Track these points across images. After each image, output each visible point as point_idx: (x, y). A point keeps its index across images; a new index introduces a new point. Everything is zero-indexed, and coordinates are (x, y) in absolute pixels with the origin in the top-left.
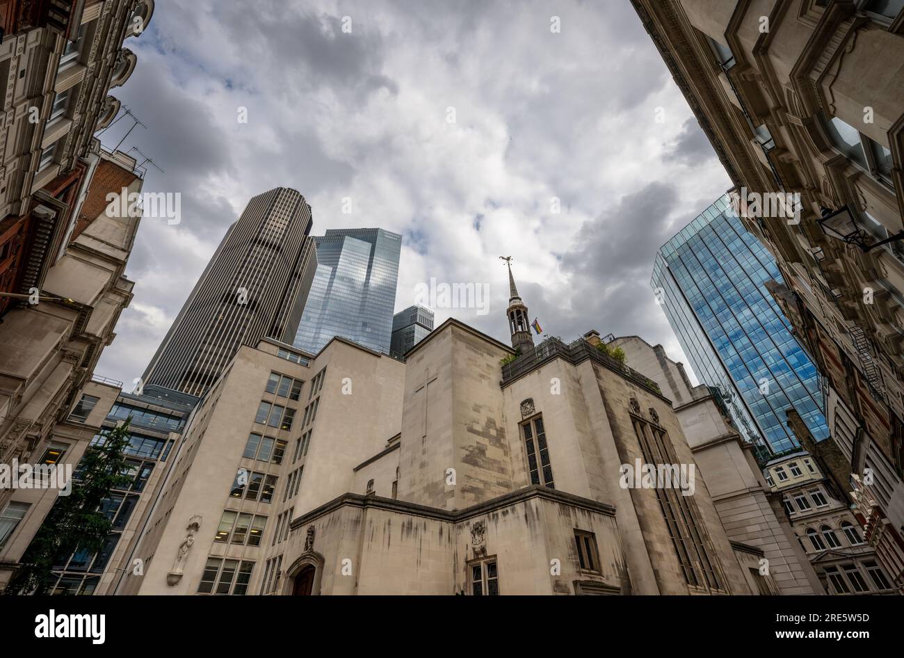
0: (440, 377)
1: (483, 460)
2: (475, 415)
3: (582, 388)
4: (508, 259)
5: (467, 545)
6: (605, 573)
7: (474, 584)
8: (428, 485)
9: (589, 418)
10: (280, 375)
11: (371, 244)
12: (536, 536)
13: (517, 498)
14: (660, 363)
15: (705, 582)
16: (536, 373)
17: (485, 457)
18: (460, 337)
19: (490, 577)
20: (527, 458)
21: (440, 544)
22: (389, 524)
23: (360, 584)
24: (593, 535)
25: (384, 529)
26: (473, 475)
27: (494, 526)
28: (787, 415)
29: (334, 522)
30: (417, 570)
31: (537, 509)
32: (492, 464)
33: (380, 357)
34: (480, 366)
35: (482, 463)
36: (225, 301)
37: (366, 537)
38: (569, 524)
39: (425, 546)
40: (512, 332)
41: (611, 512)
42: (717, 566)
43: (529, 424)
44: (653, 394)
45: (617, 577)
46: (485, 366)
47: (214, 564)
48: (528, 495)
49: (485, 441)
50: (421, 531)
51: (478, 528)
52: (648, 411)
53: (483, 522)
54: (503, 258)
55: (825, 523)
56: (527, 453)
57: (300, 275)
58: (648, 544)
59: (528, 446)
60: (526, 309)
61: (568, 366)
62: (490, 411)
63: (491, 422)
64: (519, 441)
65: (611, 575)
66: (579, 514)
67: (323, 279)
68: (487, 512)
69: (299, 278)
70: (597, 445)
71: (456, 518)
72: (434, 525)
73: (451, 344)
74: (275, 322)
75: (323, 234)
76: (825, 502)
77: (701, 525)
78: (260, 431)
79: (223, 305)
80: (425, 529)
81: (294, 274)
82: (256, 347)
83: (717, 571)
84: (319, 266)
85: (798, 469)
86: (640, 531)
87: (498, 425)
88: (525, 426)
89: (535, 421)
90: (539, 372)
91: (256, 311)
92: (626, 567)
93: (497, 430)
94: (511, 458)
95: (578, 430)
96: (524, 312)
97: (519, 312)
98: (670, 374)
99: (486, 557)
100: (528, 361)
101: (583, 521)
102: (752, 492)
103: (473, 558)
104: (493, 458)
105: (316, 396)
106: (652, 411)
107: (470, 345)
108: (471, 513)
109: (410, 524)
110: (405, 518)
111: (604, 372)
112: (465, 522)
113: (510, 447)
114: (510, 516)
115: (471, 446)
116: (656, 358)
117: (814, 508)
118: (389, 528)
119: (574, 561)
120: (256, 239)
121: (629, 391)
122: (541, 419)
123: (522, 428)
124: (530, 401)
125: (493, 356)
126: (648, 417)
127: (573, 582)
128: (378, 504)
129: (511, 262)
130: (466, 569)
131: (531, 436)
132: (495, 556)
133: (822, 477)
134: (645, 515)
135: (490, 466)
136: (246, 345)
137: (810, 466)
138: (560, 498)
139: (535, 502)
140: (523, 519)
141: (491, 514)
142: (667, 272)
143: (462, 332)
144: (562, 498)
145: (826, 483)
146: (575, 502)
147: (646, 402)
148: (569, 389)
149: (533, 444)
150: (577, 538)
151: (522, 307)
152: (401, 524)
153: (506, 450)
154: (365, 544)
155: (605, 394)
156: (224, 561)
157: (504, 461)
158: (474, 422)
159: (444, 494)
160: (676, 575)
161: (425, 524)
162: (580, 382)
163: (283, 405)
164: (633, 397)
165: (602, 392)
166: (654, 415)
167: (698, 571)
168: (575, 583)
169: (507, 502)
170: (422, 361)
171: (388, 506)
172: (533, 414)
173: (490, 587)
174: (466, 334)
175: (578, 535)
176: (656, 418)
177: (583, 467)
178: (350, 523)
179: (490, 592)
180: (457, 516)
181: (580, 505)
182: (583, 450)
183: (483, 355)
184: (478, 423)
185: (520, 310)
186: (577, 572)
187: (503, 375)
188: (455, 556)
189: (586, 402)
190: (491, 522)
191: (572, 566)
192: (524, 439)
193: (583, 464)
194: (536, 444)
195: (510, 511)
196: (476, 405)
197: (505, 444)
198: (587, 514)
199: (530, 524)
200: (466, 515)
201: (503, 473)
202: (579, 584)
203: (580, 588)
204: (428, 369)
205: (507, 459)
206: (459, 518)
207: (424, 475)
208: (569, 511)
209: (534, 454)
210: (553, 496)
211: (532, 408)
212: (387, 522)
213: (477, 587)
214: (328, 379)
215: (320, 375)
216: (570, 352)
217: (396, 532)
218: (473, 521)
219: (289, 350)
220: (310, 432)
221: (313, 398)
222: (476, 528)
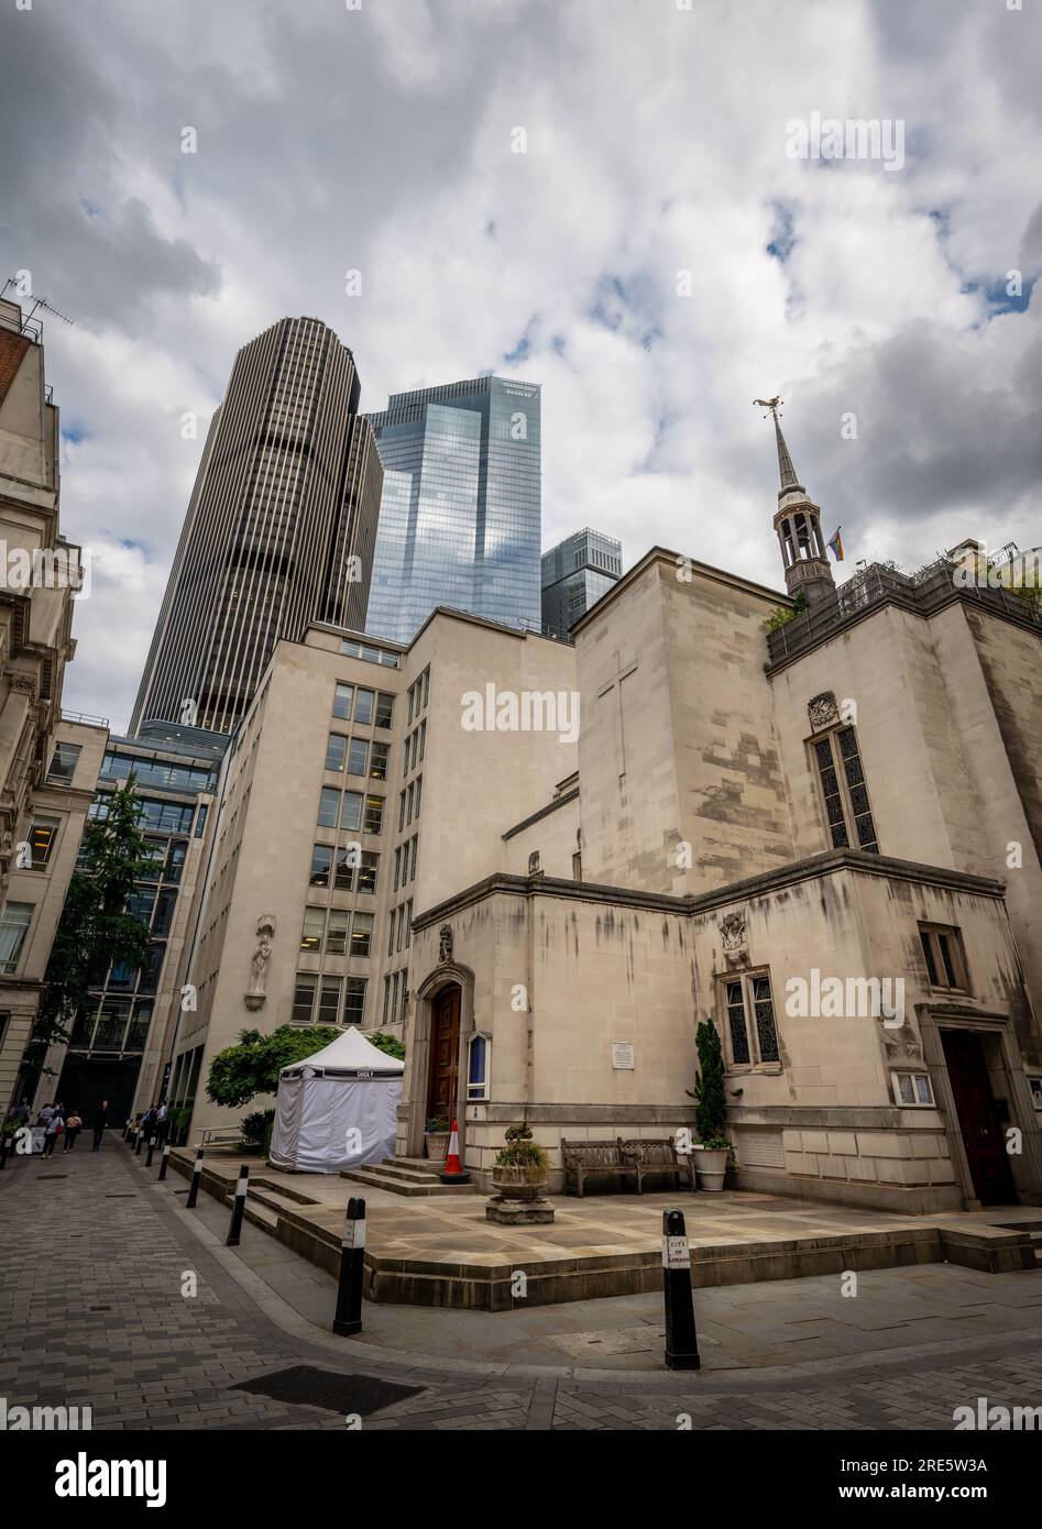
0: (641, 666)
1: (736, 810)
2: (717, 731)
3: (940, 663)
4: (774, 403)
5: (714, 950)
6: (978, 992)
7: (731, 1009)
8: (637, 857)
9: (954, 720)
10: (353, 687)
11: (479, 415)
12: (843, 934)
13: (805, 872)
16: (839, 642)
17: (742, 806)
18: (678, 585)
19: (759, 999)
20: (824, 803)
21: (666, 949)
22: (574, 919)
23: (535, 1009)
24: (957, 931)
25: (567, 928)
26: (717, 835)
27: (763, 919)
29: (481, 918)
30: (630, 989)
31: (844, 889)
32: (753, 816)
33: (524, 638)
34: (721, 636)
35: (734, 816)
36: (235, 564)
37: (537, 940)
38: (909, 913)
39: (638, 953)
40: (786, 563)
41: (997, 891)
43: (827, 741)
45: (1003, 999)
46: (733, 637)
47: (305, 983)
48: (826, 866)
49: (739, 778)
50: (630, 930)
51: (732, 924)
53: (742, 914)
54: (762, 403)
56: (822, 794)
57: (355, 498)
59: (824, 782)
60: (817, 510)
61: (912, 620)
62: (747, 721)
63: (748, 743)
64: (808, 773)
65: (992, 996)
66: (929, 896)
67: (399, 500)
68: (749, 896)
69: (354, 503)
70: (970, 773)
71: (691, 908)
72: (653, 921)
74: (326, 593)
78: (338, 784)
79: (233, 572)
80: (637, 926)
81: (345, 498)
82: (302, 641)
84: (387, 473)
87: (764, 746)
88: (818, 745)
89: (839, 734)
90: (847, 639)
91: (290, 577)
92: (1020, 982)
93: (762, 756)
95: (929, 745)
96: (812, 517)
97: (799, 519)
99: (750, 969)
100: (823, 618)
101: (937, 908)
103: (725, 971)
104: (755, 806)
105: (421, 719)
107: (700, 597)
108: (719, 900)
109: (610, 919)
110: (601, 910)
111: (991, 621)
112: (708, 915)
113: (788, 786)
114: (793, 901)
115: (712, 787)
118: (575, 926)
119: (918, 973)
120: (263, 437)
122: (851, 730)
123: (812, 750)
124: (828, 698)
125: (747, 616)
127: (916, 1006)
128: (550, 889)
129: (779, 409)
130: (714, 987)
131: (832, 763)
132: (767, 966)
135: (750, 819)
136: (285, 639)
138: (890, 869)
139: (839, 879)
140: (817, 906)
141: (756, 900)
144: (897, 871)
146: (922, 876)
148: (912, 666)
149: (834, 777)
150: (925, 938)
151: (806, 506)
152: (595, 920)
153: (781, 790)
154: (538, 952)
155: (994, 670)
156: (321, 977)
157: (777, 810)
158: (716, 743)
159: (668, 870)
161: (636, 917)
162: (938, 652)
163: (367, 737)
165: (987, 668)
168: (920, 1008)
169: (786, 879)
170: (606, 639)
171: (569, 891)
172: (835, 721)
173: (759, 1014)
175: (925, 930)
177: (941, 815)
178: (507, 920)
179: (758, 1022)
180: (693, 905)
181: (932, 881)
182: (940, 781)
183: (726, 615)
184: (724, 746)
185: (802, 514)
186: (922, 991)
187: (771, 651)
188: (694, 967)
189: (948, 689)
190: (757, 913)
191: (913, 980)
192: (818, 769)
193: (939, 809)
194: (841, 777)
195: (791, 894)
196: (717, 713)
197: (779, 779)
198: (944, 895)
199: (831, 914)
200: (709, 903)
201: (776, 832)
202: (925, 1011)
203: (927, 1018)
204: (618, 652)
205: (784, 807)
206: (695, 908)
207: (627, 840)
208: (909, 891)
209: (838, 797)
210: (878, 867)
211: (832, 710)
212: (570, 917)
213: (736, 1017)
214: (436, 687)
215: (422, 681)
216: (914, 591)
217: (587, 932)
218: (723, 913)
219: (358, 641)
220: (419, 780)
221: (416, 723)
222: (729, 924)
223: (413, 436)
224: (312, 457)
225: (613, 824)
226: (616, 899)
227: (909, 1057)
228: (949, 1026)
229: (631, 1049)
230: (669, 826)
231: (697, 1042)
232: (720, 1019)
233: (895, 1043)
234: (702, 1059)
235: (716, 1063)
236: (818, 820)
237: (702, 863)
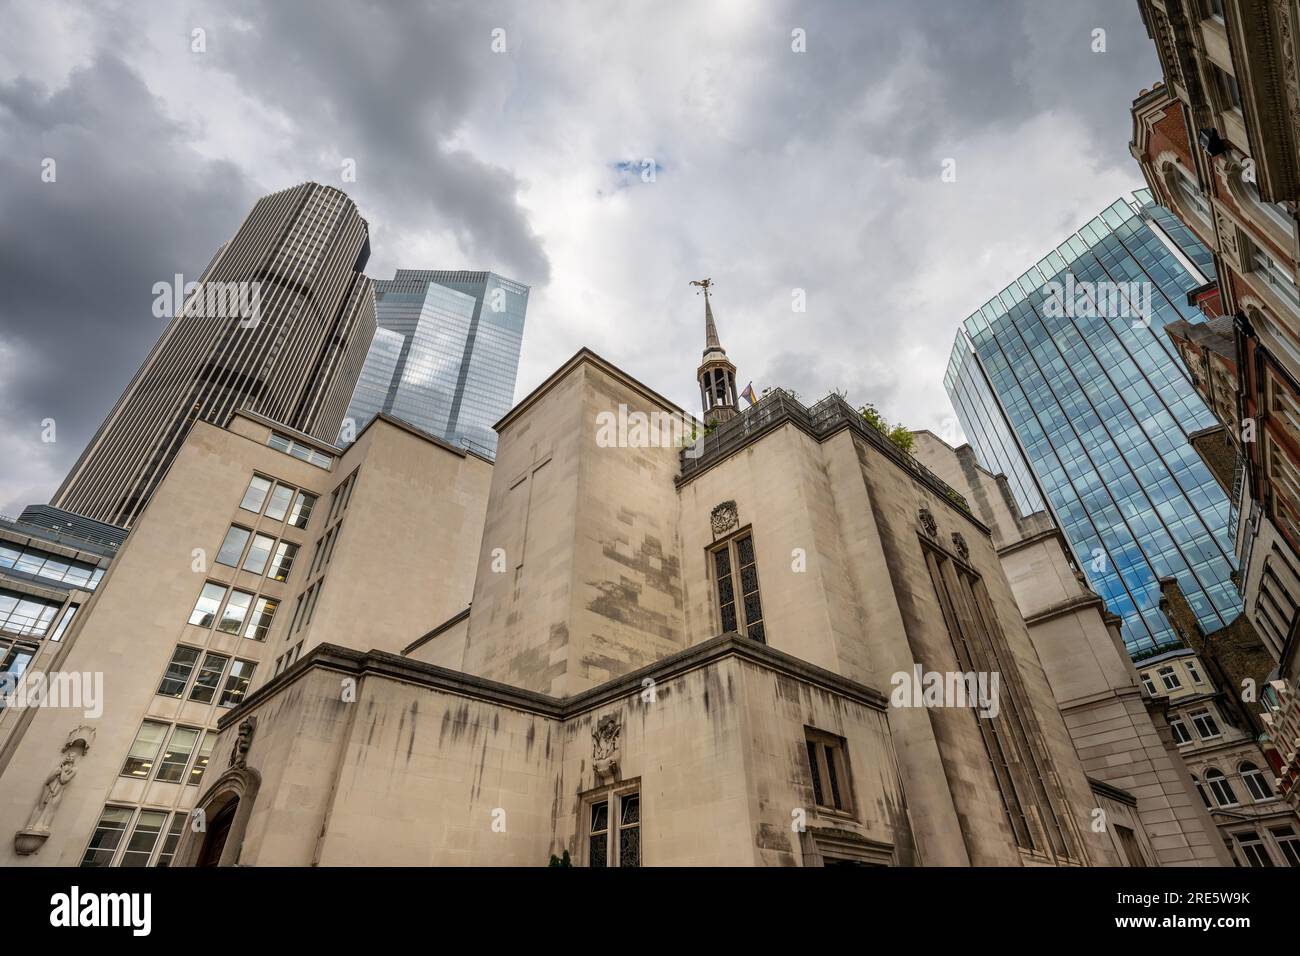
0: (556, 457)
1: (631, 611)
2: (622, 528)
3: (830, 484)
4: (706, 284)
5: (583, 762)
6: (863, 815)
7: (592, 838)
8: (519, 655)
9: (841, 536)
10: (272, 480)
11: (475, 299)
12: (725, 735)
13: (690, 662)
14: (967, 477)
15: (1046, 843)
16: (743, 456)
17: (638, 607)
18: (601, 387)
19: (626, 822)
20: (719, 611)
21: (527, 760)
22: (414, 711)
23: (330, 831)
24: (842, 741)
25: (402, 721)
26: (607, 635)
27: (640, 721)
28: (1162, 590)
29: (290, 703)
30: (471, 807)
31: (730, 680)
32: (648, 618)
33: (464, 457)
35: (628, 616)
36: (204, 378)
37: (356, 733)
38: (795, 716)
39: (492, 762)
40: (705, 407)
41: (879, 703)
42: (1066, 816)
43: (726, 550)
44: (958, 511)
45: (886, 825)
47: (112, 817)
48: (712, 653)
49: (637, 577)
50: (485, 731)
51: (606, 727)
52: (951, 538)
53: (618, 715)
54: (696, 283)
55: (1214, 765)
56: (718, 602)
57: (344, 341)
58: (948, 765)
59: (721, 590)
60: (734, 369)
61: (807, 440)
62: (652, 524)
63: (651, 545)
64: (705, 581)
65: (877, 821)
66: (817, 699)
67: (388, 354)
68: (628, 694)
69: (342, 346)
70: (854, 586)
71: (564, 712)
72: (517, 722)
73: (584, 397)
75: (390, 277)
76: (1215, 731)
77: (1039, 742)
78: (227, 580)
80: (496, 728)
81: (333, 339)
82: (226, 426)
83: (1065, 825)
84: (379, 330)
85: (1174, 678)
86: (934, 742)
87: (667, 551)
88: (717, 553)
89: (738, 543)
90: (750, 453)
91: (261, 399)
92: (904, 806)
93: (664, 560)
94: (687, 613)
95: (819, 552)
96: (730, 373)
97: (719, 373)
98: (984, 494)
99: (620, 783)
100: (730, 435)
101: (824, 713)
102: (1119, 696)
103: (592, 787)
104: (652, 609)
105: (338, 519)
106: (957, 539)
108: (595, 700)
109: (463, 715)
110: (453, 703)
111: (872, 455)
112: (582, 718)
113: (686, 593)
114: (674, 696)
115: (609, 583)
116: (959, 467)
117: (1197, 741)
118: (413, 720)
119: (803, 788)
120: (264, 272)
121: (917, 498)
122: (749, 538)
123: (712, 557)
126: (951, 548)
127: (800, 828)
129: (710, 289)
130: (577, 810)
131: (729, 571)
132: (638, 779)
133: (1214, 691)
135: (645, 622)
137: (1194, 674)
138: (779, 663)
139: (727, 667)
140: (699, 701)
141: (636, 697)
142: (973, 361)
143: (606, 378)
144: (786, 666)
145: (1219, 700)
146: (810, 676)
147: (947, 521)
148: (807, 479)
149: (730, 585)
150: (811, 746)
151: (725, 363)
152: (443, 714)
153: (679, 597)
154: (353, 749)
155: (875, 494)
156: (138, 811)
157: (673, 616)
158: (619, 539)
159: (549, 668)
160: (998, 828)
162: (829, 471)
163: (275, 534)
164: (925, 507)
165: (870, 490)
166: (961, 545)
167: (1034, 823)
168: (803, 831)
169: (669, 670)
170: (526, 434)
171: (415, 675)
172: (735, 529)
173: (624, 843)
174: (613, 383)
175: (813, 739)
176: (964, 550)
177: (828, 620)
178: (321, 705)
179: (622, 854)
180: (568, 707)
181: (819, 683)
182: (828, 588)
184: (627, 544)
185: (721, 370)
186: (808, 810)
187: (683, 466)
188: (559, 784)
189: (836, 506)
190: (634, 715)
191: (798, 797)
192: (715, 577)
193: (827, 614)
194: (737, 585)
195: (673, 689)
196: (624, 510)
197: (677, 585)
198: (832, 701)
199: (714, 711)
200: (584, 704)
201: (670, 639)
202: (811, 836)
203: (812, 841)
204: (536, 445)
205: (680, 614)
206: (570, 710)
207: (512, 637)
208: (797, 690)
209: (733, 604)
210: (766, 658)
211: (733, 518)
212: (410, 707)
213: (598, 846)
214: (359, 489)
215: (348, 483)
216: (810, 419)
217: (428, 729)
218: (599, 715)
219: (289, 436)
220: (320, 582)
221: (332, 524)
222: (603, 728)
223: (412, 305)
224: (309, 298)
225: (502, 620)
226: (475, 690)
228: (834, 855)
230: (558, 620)
232: (579, 852)
236: (712, 628)
237: (587, 663)
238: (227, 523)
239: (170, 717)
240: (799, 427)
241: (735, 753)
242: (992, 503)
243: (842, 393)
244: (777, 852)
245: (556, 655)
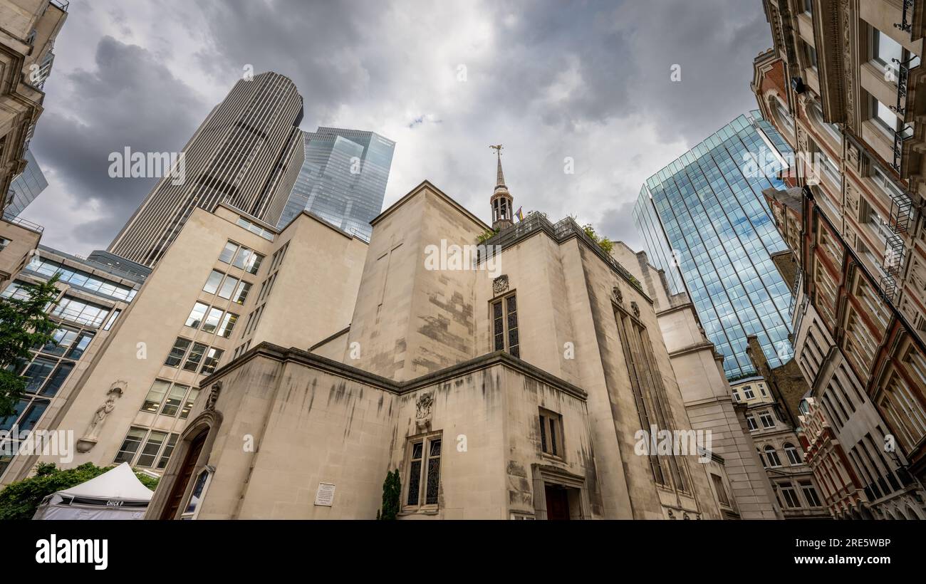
0: (406, 244)
1: (443, 335)
2: (441, 286)
3: (563, 268)
4: (499, 148)
5: (410, 420)
6: (569, 459)
7: (412, 463)
8: (377, 356)
9: (567, 299)
10: (238, 245)
11: (363, 147)
12: (493, 408)
13: (476, 366)
14: (642, 270)
15: (671, 482)
16: (514, 249)
17: (447, 333)
18: (434, 204)
19: (433, 455)
20: (494, 338)
21: (378, 416)
22: (314, 384)
23: (261, 450)
24: (560, 416)
25: (307, 389)
26: (429, 347)
27: (445, 398)
28: (748, 342)
29: (242, 375)
30: (344, 442)
31: (498, 378)
32: (453, 340)
33: (351, 239)
34: (453, 237)
35: (442, 338)
36: (201, 183)
37: (280, 396)
38: (534, 401)
39: (357, 416)
40: (493, 220)
41: (582, 396)
42: (685, 466)
43: (500, 302)
44: (635, 289)
45: (581, 466)
46: (460, 239)
47: (134, 434)
48: (489, 361)
49: (448, 315)
50: (355, 398)
51: (425, 400)
52: (630, 305)
53: (432, 393)
54: (493, 147)
55: (770, 443)
56: (494, 333)
57: (285, 167)
58: (619, 434)
59: (496, 326)
60: (512, 198)
61: (552, 243)
62: (459, 286)
63: (457, 297)
64: (487, 320)
65: (576, 463)
66: (547, 392)
68: (439, 382)
69: (284, 169)
70: (572, 328)
71: (401, 390)
72: (373, 394)
73: (424, 209)
75: (314, 131)
76: (772, 424)
77: (671, 424)
78: (208, 301)
79: (199, 187)
80: (361, 396)
81: (279, 165)
82: (213, 212)
83: (685, 471)
84: (306, 161)
85: (751, 392)
86: (612, 421)
87: (466, 302)
88: (496, 304)
89: (508, 299)
90: (519, 247)
91: (234, 197)
92: (593, 456)
93: (464, 306)
94: (476, 337)
95: (555, 308)
96: (509, 201)
97: (503, 201)
98: (651, 280)
99: (431, 432)
100: (507, 237)
101: (551, 401)
102: (719, 401)
103: (414, 434)
104: (455, 334)
105: (276, 270)
106: (634, 305)
107: (445, 214)
108: (420, 384)
109: (342, 388)
110: (337, 381)
111: (589, 253)
112: (411, 394)
113: (476, 326)
114: (465, 386)
115: (431, 317)
116: (638, 264)
117: (762, 429)
118: (313, 389)
119: (535, 442)
120: (240, 123)
121: (613, 280)
122: (514, 297)
123: (492, 307)
124: (504, 278)
125: (469, 231)
126: (630, 310)
127: (532, 465)
128: (302, 359)
129: (501, 151)
130: (405, 446)
131: (502, 315)
132: (441, 431)
133: (773, 401)
134: (618, 405)
135: (451, 342)
137: (763, 391)
138: (526, 370)
139: (496, 370)
140: (479, 389)
141: (443, 384)
142: (650, 204)
143: (438, 199)
144: (530, 371)
145: (776, 407)
146: (544, 378)
147: (629, 295)
148: (550, 265)
149: (502, 324)
150: (542, 418)
151: (507, 195)
152: (330, 387)
153: (471, 329)
154: (277, 405)
155: (589, 276)
156: (150, 431)
157: (468, 340)
158: (439, 293)
159: (394, 364)
160: (645, 471)
161: (362, 390)
162: (563, 262)
163: (238, 277)
164: (617, 286)
165: (586, 274)
166: (636, 309)
167: (666, 470)
168: (534, 466)
169: (463, 370)
170: (389, 228)
171: (316, 363)
172: (506, 291)
173: (431, 467)
174: (441, 202)
175: (543, 415)
176: (637, 312)
177: (557, 347)
178: (261, 377)
179: (429, 473)
180: (403, 387)
181: (549, 383)
182: (558, 329)
183: (458, 228)
184: (443, 296)
185: (504, 198)
186: (537, 455)
188: (395, 431)
189: (566, 282)
190: (441, 393)
191: (532, 446)
192: (493, 318)
194: (505, 324)
195: (465, 381)
196: (443, 276)
197: (471, 322)
198: (555, 393)
199: (488, 395)
200: (413, 386)
201: (465, 352)
202: (538, 469)
203: (538, 473)
204: (394, 235)
205: (472, 338)
206: (404, 389)
207: (374, 345)
208: (536, 386)
209: (502, 335)
210: (520, 367)
211: (506, 285)
212: (312, 382)
213: (416, 467)
214: (290, 254)
215: (283, 250)
216: (554, 231)
217: (322, 395)
218: (421, 393)
219: (250, 220)
220: (263, 306)
221: (272, 273)
222: (423, 401)
223: (326, 148)
224: (266, 140)
225: (368, 335)
226: (350, 374)
227: (524, 502)
228: (551, 481)
229: (333, 490)
230: (400, 337)
231: (384, 486)
232: (405, 470)
233: (516, 491)
234: (384, 500)
235: (394, 504)
236: (489, 347)
237: (416, 363)
238: (211, 269)
239: (171, 378)
240: (548, 235)
241: (498, 420)
242: (655, 287)
243: (574, 217)
244: (518, 477)
245: (398, 357)
